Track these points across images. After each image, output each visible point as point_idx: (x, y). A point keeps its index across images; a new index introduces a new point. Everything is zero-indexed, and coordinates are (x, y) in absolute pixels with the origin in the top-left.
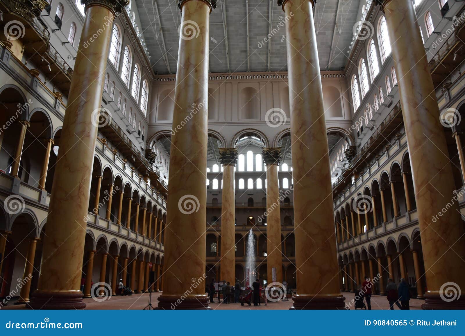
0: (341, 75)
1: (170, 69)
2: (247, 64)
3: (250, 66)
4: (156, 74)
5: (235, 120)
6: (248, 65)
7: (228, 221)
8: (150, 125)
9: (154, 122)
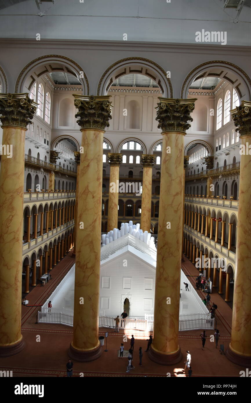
0: (210, 94)
1: (69, 80)
2: (133, 79)
3: (136, 82)
4: (56, 83)
5: (121, 129)
6: (135, 81)
7: (113, 210)
8: (54, 130)
9: (56, 127)
